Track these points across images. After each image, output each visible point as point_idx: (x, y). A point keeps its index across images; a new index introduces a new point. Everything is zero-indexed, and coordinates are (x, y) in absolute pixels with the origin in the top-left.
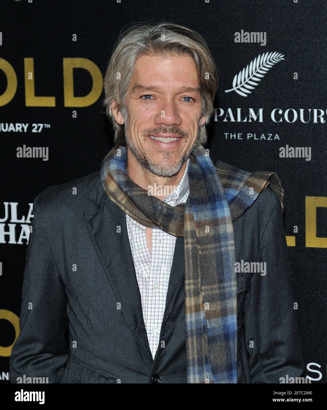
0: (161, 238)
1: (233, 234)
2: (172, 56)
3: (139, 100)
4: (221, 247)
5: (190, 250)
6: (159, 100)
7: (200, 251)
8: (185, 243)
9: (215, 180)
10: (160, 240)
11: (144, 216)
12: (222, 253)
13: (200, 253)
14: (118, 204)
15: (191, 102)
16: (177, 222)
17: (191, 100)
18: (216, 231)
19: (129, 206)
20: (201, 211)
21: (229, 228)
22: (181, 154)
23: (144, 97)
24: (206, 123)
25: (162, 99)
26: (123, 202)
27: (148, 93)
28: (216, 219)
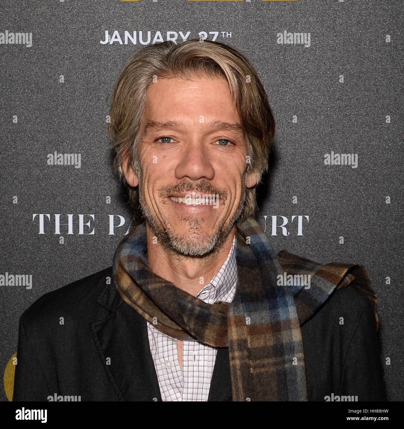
0: (196, 353)
1: (302, 343)
2: (199, 77)
3: (154, 145)
4: (284, 362)
5: (238, 367)
6: (181, 143)
7: (251, 369)
8: (230, 359)
9: (275, 267)
10: (195, 356)
11: (169, 321)
12: (285, 372)
13: (252, 372)
14: (133, 306)
15: (229, 146)
16: (216, 327)
17: (229, 143)
18: (277, 339)
19: (150, 308)
20: (256, 310)
21: (296, 335)
22: (217, 224)
23: (160, 141)
24: (257, 183)
25: (185, 141)
26: (140, 302)
27: (166, 133)
28: (277, 322)
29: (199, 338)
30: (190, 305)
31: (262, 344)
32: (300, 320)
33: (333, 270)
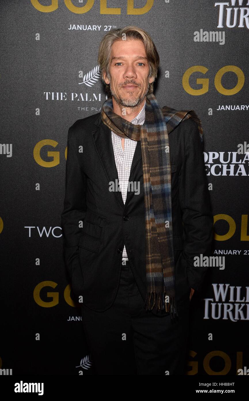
0: (129, 143)
1: (168, 140)
2: (131, 40)
3: (115, 66)
4: (161, 147)
5: (144, 148)
7: (149, 149)
8: (141, 145)
9: (159, 112)
11: (120, 131)
14: (107, 125)
16: (136, 133)
17: (142, 65)
18: (159, 138)
19: (112, 126)
20: (151, 127)
21: (166, 137)
23: (117, 65)
24: (153, 82)
25: (126, 64)
26: (110, 124)
27: (119, 61)
28: (159, 132)
29: (129, 137)
30: (126, 125)
31: (153, 140)
32: (168, 132)
33: (182, 113)
